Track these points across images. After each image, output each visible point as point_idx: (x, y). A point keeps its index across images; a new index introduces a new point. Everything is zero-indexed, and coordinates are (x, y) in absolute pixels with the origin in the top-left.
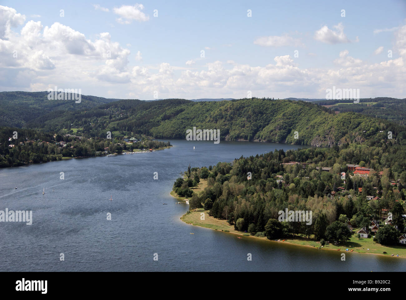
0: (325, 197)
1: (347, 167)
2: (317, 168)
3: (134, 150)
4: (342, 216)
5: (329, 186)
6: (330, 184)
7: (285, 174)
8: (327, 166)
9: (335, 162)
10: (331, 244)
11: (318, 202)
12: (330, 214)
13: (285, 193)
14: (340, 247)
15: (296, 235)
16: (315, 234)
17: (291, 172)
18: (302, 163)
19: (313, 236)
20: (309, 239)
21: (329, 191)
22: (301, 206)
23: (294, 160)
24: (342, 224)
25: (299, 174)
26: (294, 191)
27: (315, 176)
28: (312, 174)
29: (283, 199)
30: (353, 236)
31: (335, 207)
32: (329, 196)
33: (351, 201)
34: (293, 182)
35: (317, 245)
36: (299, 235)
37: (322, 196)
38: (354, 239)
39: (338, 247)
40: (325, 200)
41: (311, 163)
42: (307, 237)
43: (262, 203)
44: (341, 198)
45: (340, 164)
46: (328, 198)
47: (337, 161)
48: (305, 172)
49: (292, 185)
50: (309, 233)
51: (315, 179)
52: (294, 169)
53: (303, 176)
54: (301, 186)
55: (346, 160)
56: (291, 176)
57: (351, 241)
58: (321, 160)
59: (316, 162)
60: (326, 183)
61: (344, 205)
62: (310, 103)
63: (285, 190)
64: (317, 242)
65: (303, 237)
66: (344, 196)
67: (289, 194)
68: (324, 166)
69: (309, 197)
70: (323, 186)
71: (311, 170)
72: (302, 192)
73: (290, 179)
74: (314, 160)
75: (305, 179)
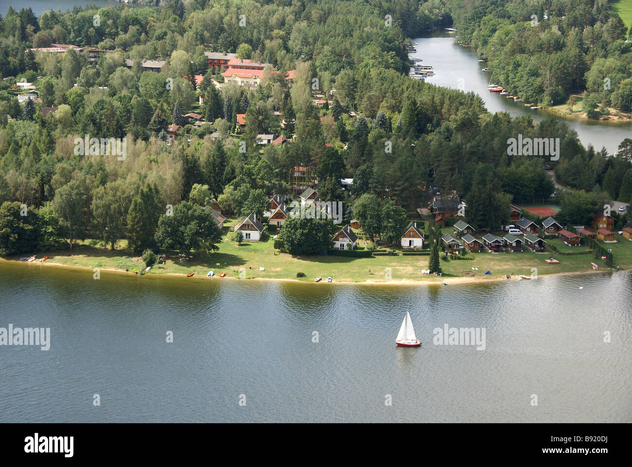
0: (152, 139)
1: (207, 59)
2: (130, 62)
4: (197, 189)
5: (163, 111)
6: (165, 106)
7: (42, 80)
8: (154, 57)
9: (174, 47)
10: (169, 262)
11: (136, 155)
12: (168, 185)
13: (45, 131)
14: (192, 268)
15: (80, 242)
16: (129, 238)
17: (58, 72)
18: (87, 49)
19: (123, 244)
20: (114, 253)
21: (163, 124)
22: (91, 166)
23: (63, 40)
24: (198, 209)
25: (81, 79)
26: (69, 125)
27: (125, 83)
28: (116, 78)
29: (42, 147)
30: (226, 239)
31: (179, 166)
32: (164, 138)
33: (220, 148)
34: (65, 100)
35: (136, 266)
36: (87, 242)
37: (146, 139)
38: (227, 245)
39: (188, 267)
40: (153, 148)
41: (112, 48)
42: (109, 247)
44: (193, 140)
45: (187, 50)
46: (160, 142)
47: (180, 43)
48: (98, 74)
49: (62, 110)
50: (113, 238)
51: (125, 92)
52: (67, 66)
53: (92, 85)
54: (88, 111)
55: (202, 40)
56: (59, 83)
57: (220, 251)
58: (138, 41)
59: (125, 46)
60: (153, 102)
61: (203, 160)
63: (43, 124)
64: (135, 259)
65: (98, 246)
66: (201, 136)
67: (56, 133)
68: (147, 56)
70: (147, 110)
71: (112, 69)
72: (91, 127)
73: (58, 94)
74: (117, 39)
75: (98, 93)
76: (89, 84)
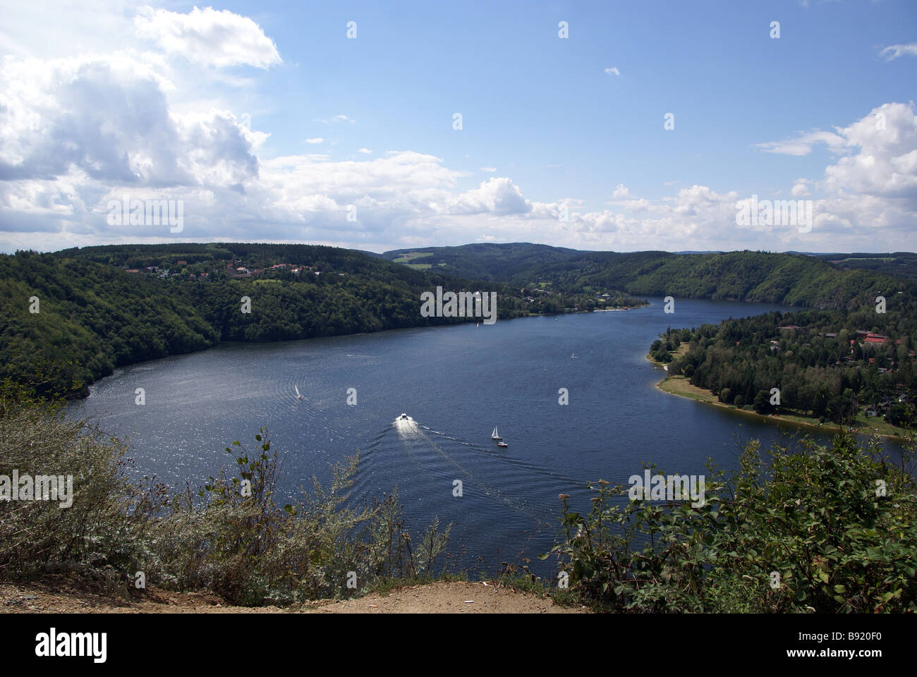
0: (828, 367)
1: (857, 333)
2: (821, 334)
3: (607, 308)
4: (847, 390)
5: (834, 355)
6: (835, 353)
7: (781, 340)
8: (832, 332)
9: (842, 327)
10: (832, 422)
11: (819, 374)
12: (833, 388)
13: (780, 362)
14: (842, 426)
15: (791, 410)
16: (814, 410)
17: (789, 338)
18: (801, 328)
19: (810, 412)
20: (806, 416)
21: (833, 361)
22: (798, 377)
23: (792, 324)
24: (846, 399)
25: (798, 340)
26: (790, 359)
27: (817, 343)
28: (813, 340)
29: (778, 368)
30: (860, 414)
31: (839, 380)
32: (833, 367)
33: (859, 373)
34: (790, 349)
35: (815, 422)
36: (794, 410)
37: (825, 367)
38: (860, 417)
39: (839, 425)
40: (827, 371)
41: (813, 328)
42: (804, 413)
43: (753, 372)
44: (847, 369)
45: (847, 329)
46: (831, 369)
47: (844, 326)
48: (806, 338)
49: (789, 353)
50: (806, 409)
51: (817, 346)
52: (792, 335)
53: (803, 343)
54: (800, 354)
55: (855, 325)
56: (789, 342)
57: (857, 420)
58: (825, 325)
59: (819, 327)
60: (830, 351)
61: (851, 378)
62: (814, 258)
63: (780, 358)
64: (816, 419)
65: (799, 412)
66: (851, 367)
67: (784, 363)
68: (829, 331)
69: (809, 367)
70: (826, 354)
71: (812, 337)
72: (801, 361)
73: (788, 346)
74: (816, 323)
75: (806, 346)
76: (801, 343)
